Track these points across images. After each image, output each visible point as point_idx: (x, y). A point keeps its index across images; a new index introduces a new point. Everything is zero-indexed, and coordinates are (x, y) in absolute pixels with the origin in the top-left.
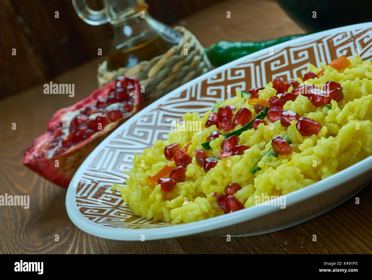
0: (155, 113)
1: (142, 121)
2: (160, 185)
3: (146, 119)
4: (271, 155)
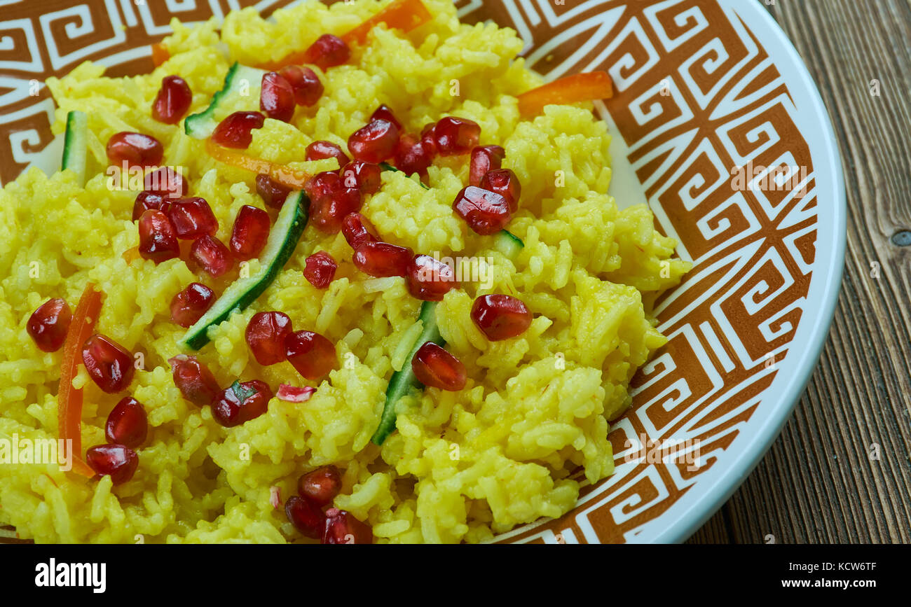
2: (105, 479)
4: (413, 389)
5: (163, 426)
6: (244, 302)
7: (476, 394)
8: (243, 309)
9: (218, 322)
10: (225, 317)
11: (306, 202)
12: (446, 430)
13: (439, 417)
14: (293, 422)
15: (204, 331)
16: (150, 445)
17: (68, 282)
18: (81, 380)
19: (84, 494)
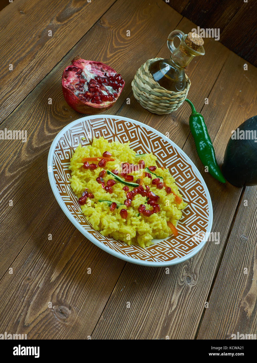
0: (134, 126)
1: (127, 124)
2: (83, 164)
3: (129, 125)
4: (109, 204)
5: (94, 172)
6: (117, 179)
7: (111, 213)
8: (116, 179)
9: (112, 175)
10: (113, 176)
11: (138, 186)
12: (103, 210)
13: (105, 208)
14: (99, 188)
15: (110, 173)
16: (91, 171)
17: (116, 157)
18: (99, 160)
19: (80, 162)
